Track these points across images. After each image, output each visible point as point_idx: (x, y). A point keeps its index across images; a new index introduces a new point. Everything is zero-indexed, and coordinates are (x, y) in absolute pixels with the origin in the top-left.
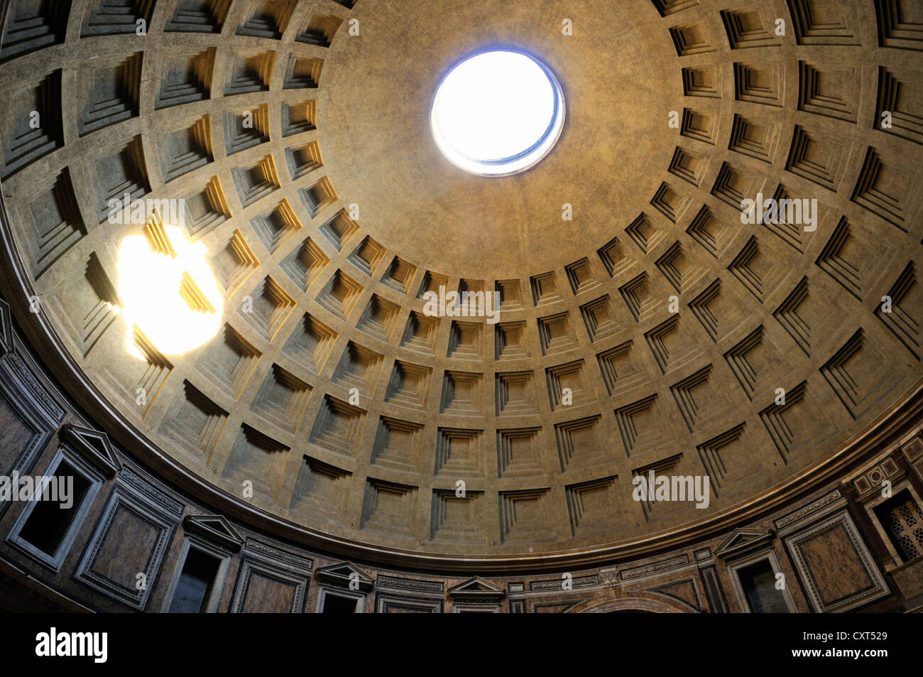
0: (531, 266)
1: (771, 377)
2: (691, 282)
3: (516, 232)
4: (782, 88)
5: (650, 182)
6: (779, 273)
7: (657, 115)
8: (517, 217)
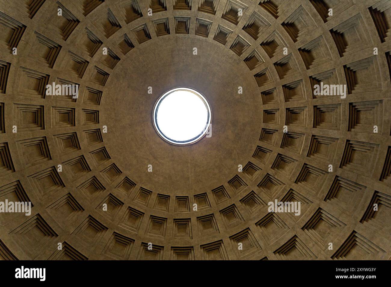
0: (195, 190)
1: (332, 236)
2: (277, 193)
3: (188, 173)
4: (304, 92)
5: (251, 147)
6: (322, 179)
7: (252, 115)
8: (189, 165)
